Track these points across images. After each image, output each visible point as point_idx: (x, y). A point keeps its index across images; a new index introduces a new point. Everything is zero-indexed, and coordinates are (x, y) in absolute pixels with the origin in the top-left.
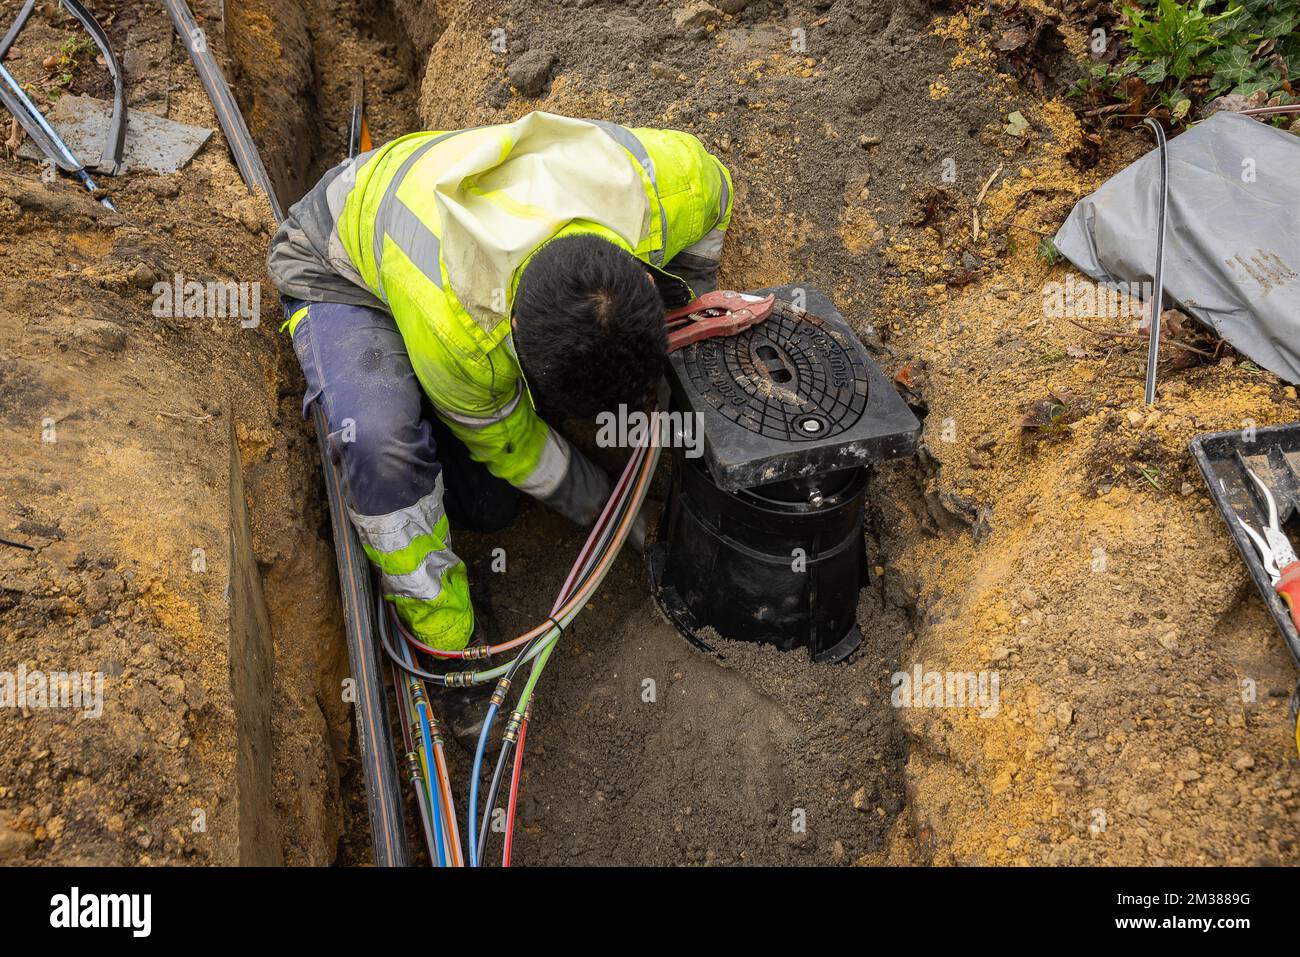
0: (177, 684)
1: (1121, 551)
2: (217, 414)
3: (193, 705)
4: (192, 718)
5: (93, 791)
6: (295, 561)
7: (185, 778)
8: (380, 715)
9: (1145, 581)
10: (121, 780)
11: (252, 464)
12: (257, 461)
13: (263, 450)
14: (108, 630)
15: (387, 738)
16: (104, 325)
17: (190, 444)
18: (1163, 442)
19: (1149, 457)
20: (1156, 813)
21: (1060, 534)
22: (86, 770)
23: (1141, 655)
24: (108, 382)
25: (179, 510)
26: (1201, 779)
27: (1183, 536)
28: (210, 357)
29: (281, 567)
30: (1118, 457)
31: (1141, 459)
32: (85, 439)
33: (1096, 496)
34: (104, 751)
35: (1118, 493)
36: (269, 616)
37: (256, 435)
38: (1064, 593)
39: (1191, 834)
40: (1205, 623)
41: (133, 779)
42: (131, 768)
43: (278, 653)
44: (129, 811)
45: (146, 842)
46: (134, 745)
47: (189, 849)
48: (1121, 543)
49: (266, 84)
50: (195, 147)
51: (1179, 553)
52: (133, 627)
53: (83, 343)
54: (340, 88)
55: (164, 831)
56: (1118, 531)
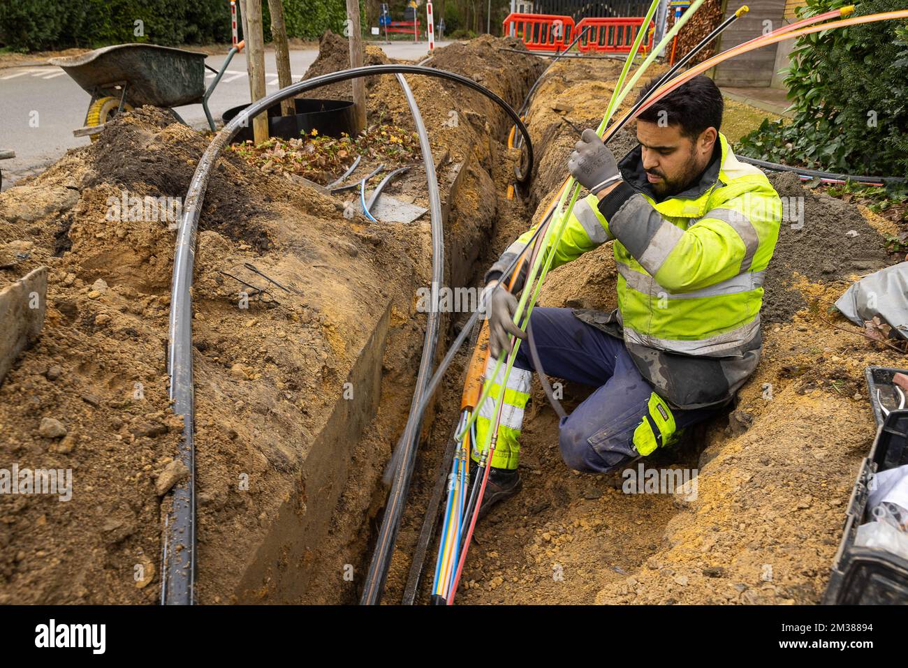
0: (325, 355)
1: (808, 418)
2: (385, 296)
3: (328, 365)
4: (326, 371)
5: (277, 370)
6: (400, 375)
7: (314, 386)
8: (414, 438)
9: (818, 433)
10: (289, 373)
11: (394, 327)
12: (397, 326)
13: (401, 322)
14: (306, 330)
15: (414, 448)
16: (351, 245)
17: (368, 297)
18: (849, 372)
19: (838, 378)
20: (778, 520)
21: (780, 411)
22: (277, 362)
23: (800, 460)
24: (344, 264)
25: (354, 313)
26: (808, 508)
27: (848, 416)
28: (391, 278)
29: (393, 375)
30: (821, 377)
31: (833, 379)
32: (326, 275)
33: (803, 394)
34: (286, 359)
35: (816, 392)
36: (381, 394)
37: (400, 314)
38: (772, 435)
39: (791, 529)
40: (841, 450)
41: (293, 375)
42: (295, 371)
43: (379, 412)
44: (287, 384)
45: (289, 397)
46: (299, 364)
47: (305, 410)
48: (810, 414)
49: (465, 217)
50: (419, 215)
51: (842, 423)
52: (316, 332)
53: (340, 247)
54: (504, 238)
55: (297, 398)
56: (809, 409)
